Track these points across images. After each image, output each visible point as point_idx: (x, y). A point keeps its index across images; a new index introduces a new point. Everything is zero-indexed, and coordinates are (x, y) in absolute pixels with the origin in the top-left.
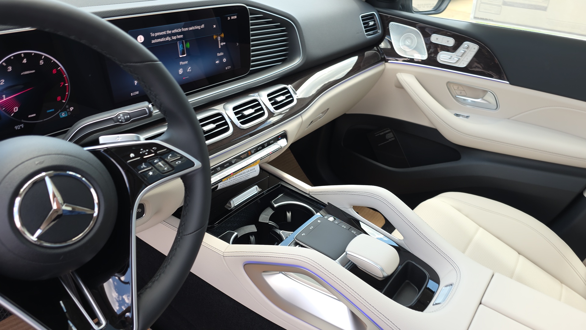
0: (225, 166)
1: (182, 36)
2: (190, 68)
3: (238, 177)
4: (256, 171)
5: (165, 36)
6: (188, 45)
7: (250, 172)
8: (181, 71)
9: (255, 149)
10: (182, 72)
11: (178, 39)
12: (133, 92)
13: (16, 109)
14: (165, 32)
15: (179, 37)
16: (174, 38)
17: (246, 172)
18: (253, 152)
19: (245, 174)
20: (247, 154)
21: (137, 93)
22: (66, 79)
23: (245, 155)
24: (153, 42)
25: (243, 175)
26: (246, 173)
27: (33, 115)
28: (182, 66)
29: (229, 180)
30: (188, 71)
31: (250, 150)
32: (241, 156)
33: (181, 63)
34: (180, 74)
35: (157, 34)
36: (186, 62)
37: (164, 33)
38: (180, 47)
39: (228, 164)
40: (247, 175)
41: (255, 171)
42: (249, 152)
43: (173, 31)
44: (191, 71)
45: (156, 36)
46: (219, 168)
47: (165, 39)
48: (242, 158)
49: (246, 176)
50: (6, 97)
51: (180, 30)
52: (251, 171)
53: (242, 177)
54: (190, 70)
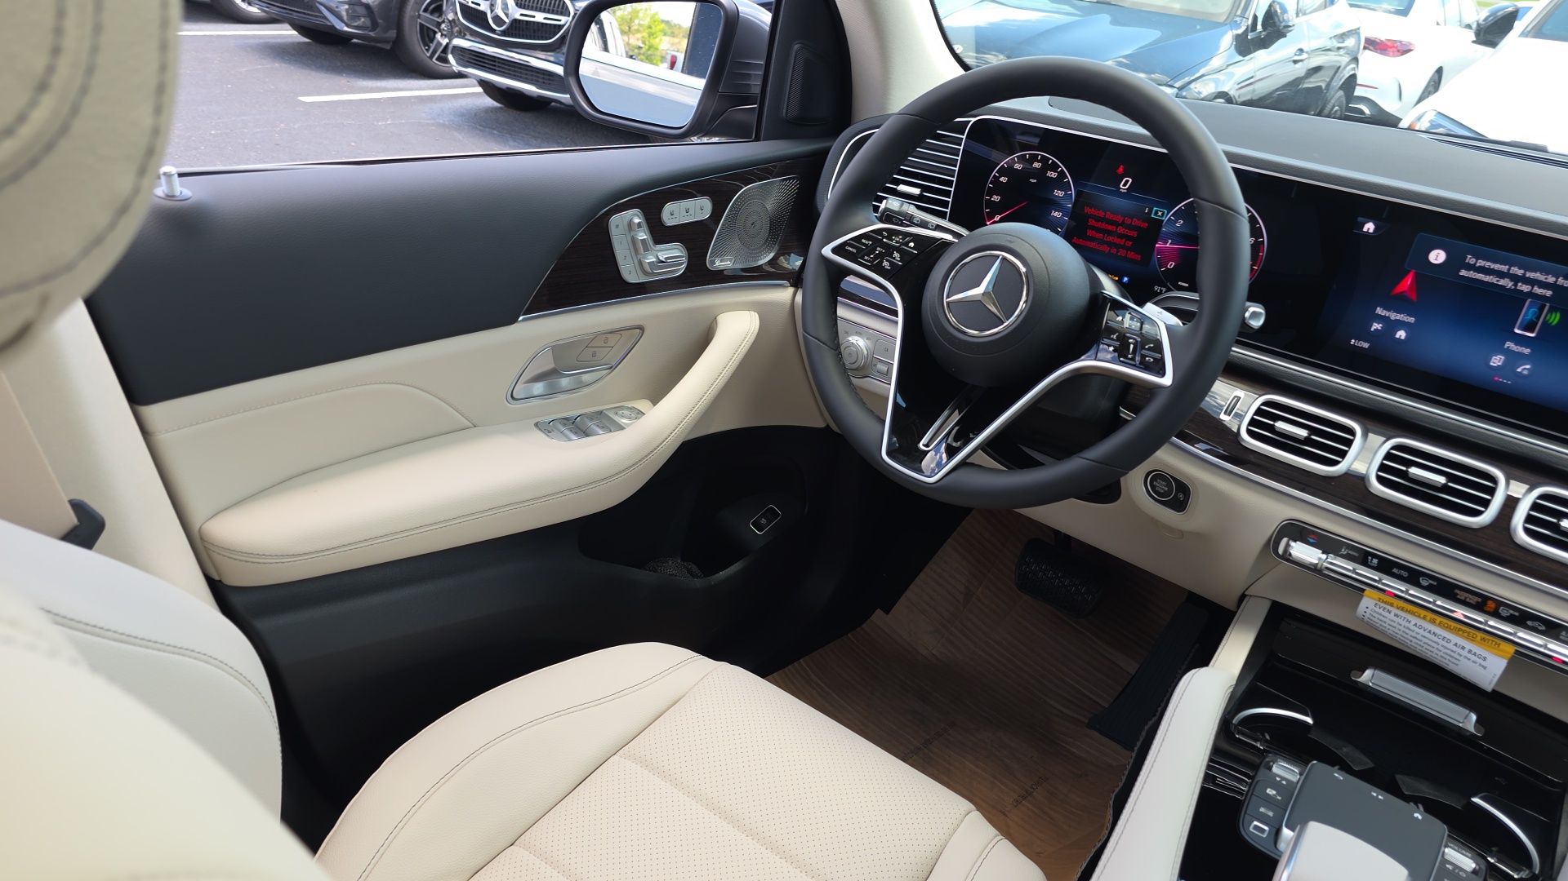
0: (1395, 570)
1: (1549, 293)
2: (1528, 367)
3: (1421, 632)
4: (1485, 668)
5: (1501, 275)
6: (1555, 319)
7: (1465, 653)
8: (1497, 361)
9: (1517, 614)
10: (1500, 364)
11: (1531, 294)
12: (1358, 338)
13: (1171, 265)
14: (1507, 267)
15: (1538, 291)
16: (1526, 288)
17: (1453, 643)
18: (1504, 612)
19: (1445, 644)
20: (1480, 600)
21: (1366, 345)
22: (1259, 260)
23: (1474, 600)
24: (1463, 273)
25: (1440, 641)
26: (1450, 646)
27: (1184, 284)
28: (1508, 353)
29: (1391, 616)
30: (1519, 370)
31: (1499, 604)
32: (1457, 591)
33: (1509, 344)
34: (1491, 364)
35: (1481, 263)
36: (1527, 351)
37: (1504, 268)
38: (1527, 312)
39: (1405, 574)
40: (1452, 654)
41: (1480, 665)
42: (1491, 605)
43: (1528, 274)
44: (1526, 376)
45: (1478, 265)
46: (1375, 561)
47: (1498, 281)
48: (1458, 597)
49: (1449, 652)
50: (1171, 244)
51: (1551, 279)
52: (1470, 656)
53: (1435, 645)
54: (1526, 372)
